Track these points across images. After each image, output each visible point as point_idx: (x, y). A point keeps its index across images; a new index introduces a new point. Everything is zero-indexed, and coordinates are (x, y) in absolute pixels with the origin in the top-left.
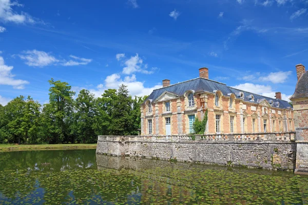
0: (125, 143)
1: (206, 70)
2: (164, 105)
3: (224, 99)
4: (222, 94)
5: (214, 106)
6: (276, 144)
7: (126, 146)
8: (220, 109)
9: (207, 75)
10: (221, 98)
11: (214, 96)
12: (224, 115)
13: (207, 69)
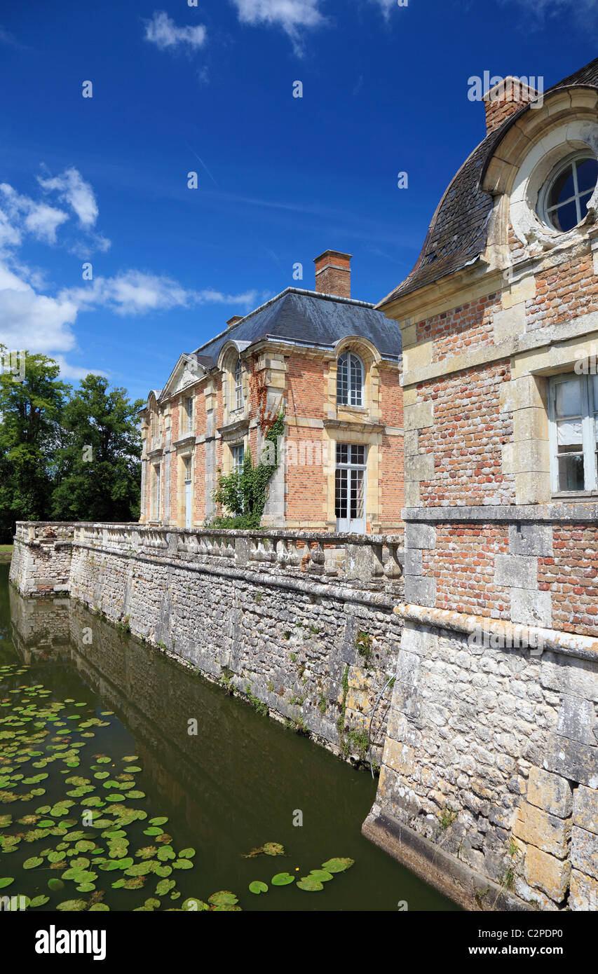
0: (58, 549)
1: (337, 264)
2: (181, 409)
3: (391, 377)
4: (378, 357)
5: (330, 408)
7: (59, 561)
8: (366, 420)
9: (345, 282)
10: (373, 371)
12: (386, 444)
13: (346, 258)
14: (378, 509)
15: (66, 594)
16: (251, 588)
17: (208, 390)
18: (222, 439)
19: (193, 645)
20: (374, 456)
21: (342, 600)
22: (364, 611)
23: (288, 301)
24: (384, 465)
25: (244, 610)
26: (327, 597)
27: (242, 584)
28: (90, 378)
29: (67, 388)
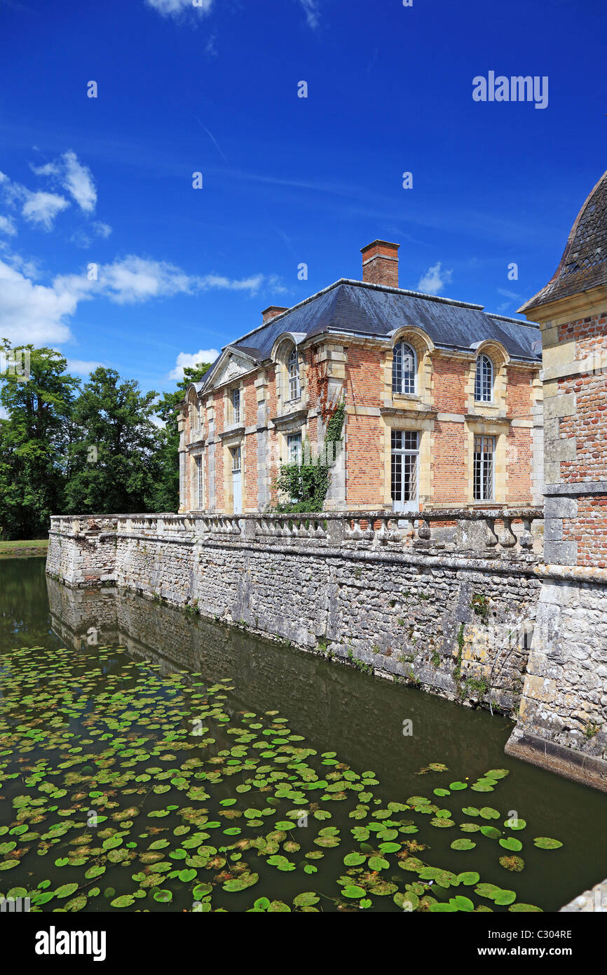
0: (103, 540)
1: (386, 254)
2: (226, 401)
3: (443, 365)
4: (431, 346)
5: (386, 396)
6: (484, 571)
7: (104, 552)
8: (419, 407)
9: (392, 272)
10: (426, 360)
11: (383, 353)
12: (438, 430)
13: (394, 247)
14: (430, 492)
15: (113, 584)
16: (349, 564)
17: (260, 381)
18: (275, 430)
19: (280, 620)
20: (427, 441)
21: (455, 569)
22: (481, 577)
23: (341, 293)
24: (436, 450)
25: (341, 585)
26: (437, 567)
27: (338, 562)
28: (100, 371)
29: (75, 382)
